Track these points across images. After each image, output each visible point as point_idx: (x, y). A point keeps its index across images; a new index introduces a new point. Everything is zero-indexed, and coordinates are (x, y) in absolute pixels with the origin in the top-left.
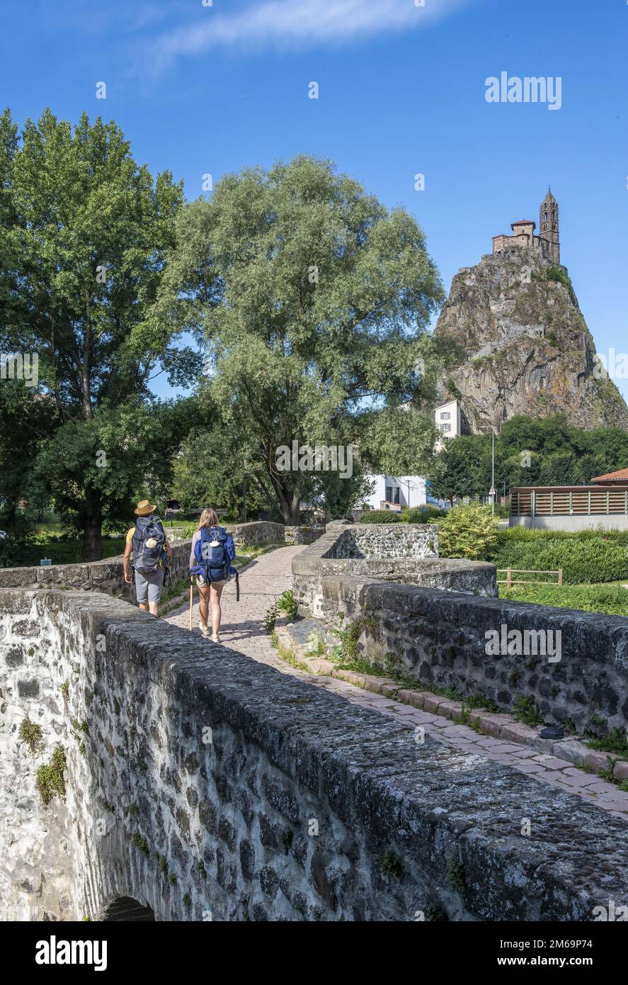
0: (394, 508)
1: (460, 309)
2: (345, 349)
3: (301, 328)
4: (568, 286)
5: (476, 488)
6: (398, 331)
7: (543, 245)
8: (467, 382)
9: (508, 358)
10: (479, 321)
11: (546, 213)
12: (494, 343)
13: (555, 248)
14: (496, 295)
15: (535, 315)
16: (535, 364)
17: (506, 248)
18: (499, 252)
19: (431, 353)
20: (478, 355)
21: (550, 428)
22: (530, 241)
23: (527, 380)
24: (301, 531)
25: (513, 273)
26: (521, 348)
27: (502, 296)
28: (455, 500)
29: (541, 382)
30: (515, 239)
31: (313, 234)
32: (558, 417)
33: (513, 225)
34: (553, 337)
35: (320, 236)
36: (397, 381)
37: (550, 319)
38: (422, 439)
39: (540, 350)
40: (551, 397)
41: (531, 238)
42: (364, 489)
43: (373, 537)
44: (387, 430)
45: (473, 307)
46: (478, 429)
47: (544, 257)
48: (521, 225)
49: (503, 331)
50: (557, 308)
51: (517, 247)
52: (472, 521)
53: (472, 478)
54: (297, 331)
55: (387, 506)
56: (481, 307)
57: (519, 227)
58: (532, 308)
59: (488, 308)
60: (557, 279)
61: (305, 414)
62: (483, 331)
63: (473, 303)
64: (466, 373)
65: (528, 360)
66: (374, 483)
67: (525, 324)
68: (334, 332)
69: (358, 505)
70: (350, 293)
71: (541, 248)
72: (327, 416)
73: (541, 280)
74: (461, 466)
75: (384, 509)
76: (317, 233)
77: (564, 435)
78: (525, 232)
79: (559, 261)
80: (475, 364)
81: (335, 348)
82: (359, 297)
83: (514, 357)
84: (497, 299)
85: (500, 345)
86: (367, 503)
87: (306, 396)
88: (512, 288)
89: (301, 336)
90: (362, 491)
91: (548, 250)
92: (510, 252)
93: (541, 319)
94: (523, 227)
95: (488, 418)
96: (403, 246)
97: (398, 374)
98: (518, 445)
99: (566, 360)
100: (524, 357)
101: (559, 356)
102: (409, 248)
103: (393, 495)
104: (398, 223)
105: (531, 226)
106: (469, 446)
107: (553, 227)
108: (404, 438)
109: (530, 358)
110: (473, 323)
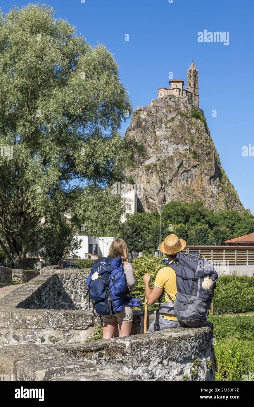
0: (94, 258)
1: (137, 132)
2: (60, 142)
3: (27, 124)
4: (204, 122)
5: (148, 246)
6: (97, 130)
7: (188, 95)
8: (141, 179)
9: (167, 164)
10: (149, 140)
11: (190, 76)
12: (158, 155)
13: (196, 98)
14: (159, 125)
15: (183, 138)
16: (184, 169)
17: (166, 96)
18: (162, 99)
19: (122, 148)
20: (148, 162)
21: (192, 210)
22: (181, 93)
23: (178, 179)
24: (24, 273)
25: (170, 112)
26: (175, 159)
27: (163, 126)
28: (133, 254)
29: (187, 181)
30: (171, 91)
31: (37, 57)
32: (198, 203)
33: (170, 82)
34: (195, 154)
35: (42, 59)
36: (97, 166)
37: (193, 142)
38: (114, 209)
39: (187, 161)
40: (194, 190)
41: (181, 91)
42: (74, 245)
43: (77, 280)
44: (90, 201)
45: (145, 132)
46: (148, 208)
47: (190, 103)
48: (175, 82)
49: (164, 148)
50: (197, 135)
51: (173, 96)
52: (149, 268)
53: (145, 239)
54: (24, 125)
55: (90, 257)
56: (150, 132)
57: (174, 84)
58: (182, 134)
59: (155, 133)
60: (197, 117)
61: (30, 187)
62: (151, 147)
63: (145, 129)
64: (141, 173)
65: (179, 167)
66: (81, 241)
67: (178, 144)
68: (52, 129)
69: (70, 256)
70: (63, 101)
71: (187, 98)
72: (46, 189)
73: (187, 117)
74: (138, 231)
75: (87, 258)
76: (40, 57)
77: (201, 214)
78: (178, 87)
79: (198, 107)
80: (146, 167)
81: (52, 141)
82: (70, 104)
83: (171, 165)
84: (160, 127)
85: (162, 157)
86: (76, 254)
87: (30, 173)
88: (169, 121)
89: (27, 130)
90: (73, 246)
91: (192, 99)
92: (168, 99)
93: (187, 141)
94: (176, 84)
95: (154, 202)
96: (103, 72)
97: (98, 161)
98: (173, 220)
99: (203, 168)
100: (177, 164)
101: (199, 165)
102: (107, 73)
103: (93, 249)
104: (99, 54)
105: (182, 83)
106: (142, 220)
107: (195, 85)
108: (102, 207)
109: (181, 165)
110: (145, 142)
